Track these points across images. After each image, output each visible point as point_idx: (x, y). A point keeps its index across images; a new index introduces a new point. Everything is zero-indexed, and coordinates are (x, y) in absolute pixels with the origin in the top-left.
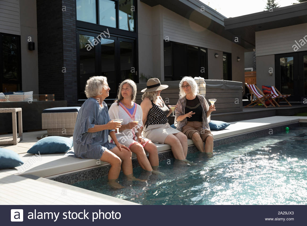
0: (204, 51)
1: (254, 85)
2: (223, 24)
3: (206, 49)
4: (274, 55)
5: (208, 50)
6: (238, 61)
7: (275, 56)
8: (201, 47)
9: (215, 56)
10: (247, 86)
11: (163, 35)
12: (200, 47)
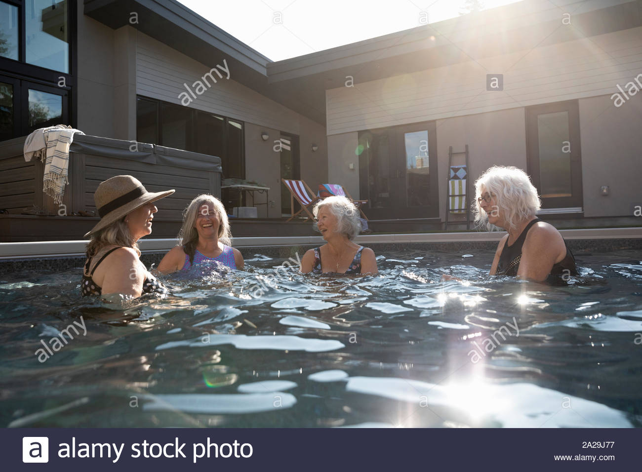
0: (238, 126)
1: (303, 183)
2: (264, 72)
3: (242, 123)
4: (357, 133)
5: (245, 123)
6: (313, 151)
7: (359, 134)
8: (229, 118)
9: (262, 137)
10: (286, 183)
11: (136, 85)
12: (226, 117)
